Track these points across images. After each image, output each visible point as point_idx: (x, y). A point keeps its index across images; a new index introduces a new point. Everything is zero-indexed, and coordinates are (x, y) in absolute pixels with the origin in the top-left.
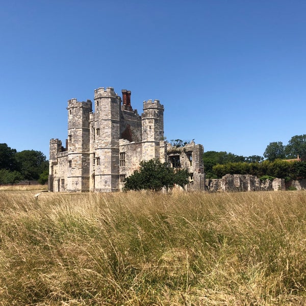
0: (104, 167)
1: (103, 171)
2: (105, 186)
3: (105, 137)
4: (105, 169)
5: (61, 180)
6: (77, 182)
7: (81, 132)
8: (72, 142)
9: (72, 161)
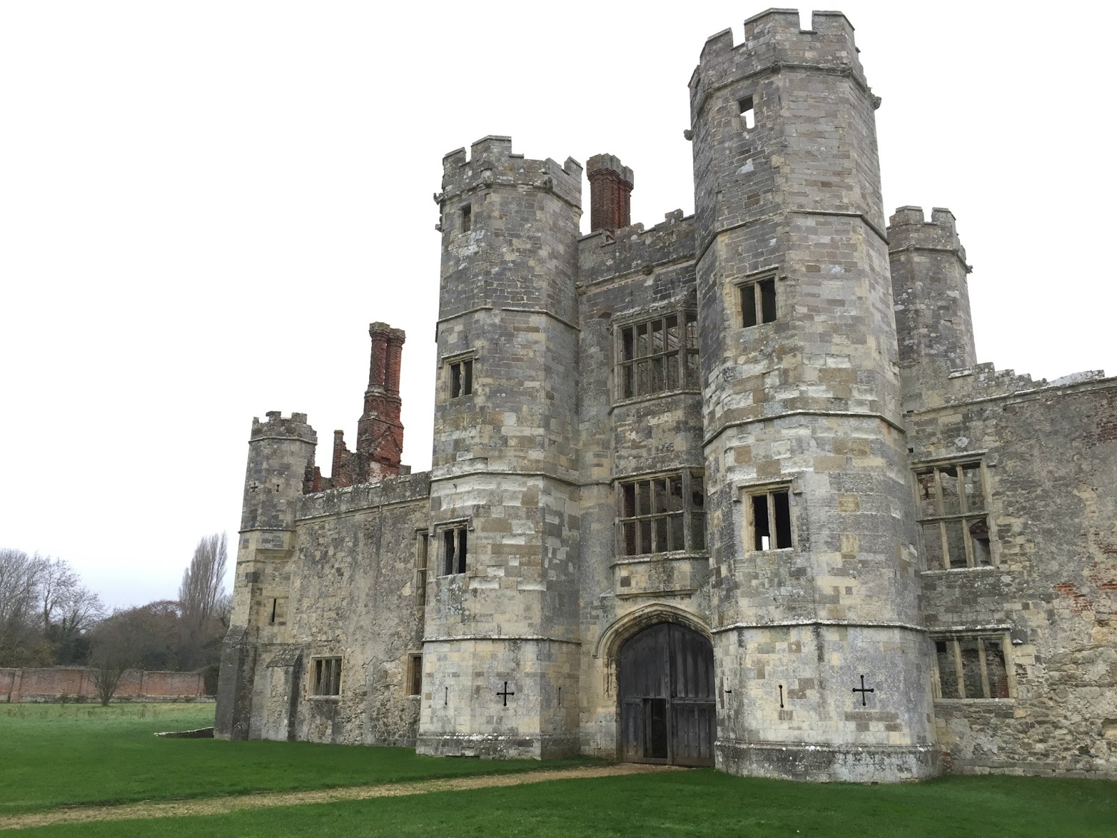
0: (837, 560)
1: (835, 599)
2: (862, 722)
3: (824, 338)
4: (843, 582)
5: (309, 664)
6: (506, 678)
7: (541, 337)
8: (480, 401)
9: (477, 523)
